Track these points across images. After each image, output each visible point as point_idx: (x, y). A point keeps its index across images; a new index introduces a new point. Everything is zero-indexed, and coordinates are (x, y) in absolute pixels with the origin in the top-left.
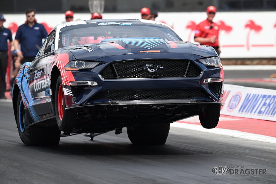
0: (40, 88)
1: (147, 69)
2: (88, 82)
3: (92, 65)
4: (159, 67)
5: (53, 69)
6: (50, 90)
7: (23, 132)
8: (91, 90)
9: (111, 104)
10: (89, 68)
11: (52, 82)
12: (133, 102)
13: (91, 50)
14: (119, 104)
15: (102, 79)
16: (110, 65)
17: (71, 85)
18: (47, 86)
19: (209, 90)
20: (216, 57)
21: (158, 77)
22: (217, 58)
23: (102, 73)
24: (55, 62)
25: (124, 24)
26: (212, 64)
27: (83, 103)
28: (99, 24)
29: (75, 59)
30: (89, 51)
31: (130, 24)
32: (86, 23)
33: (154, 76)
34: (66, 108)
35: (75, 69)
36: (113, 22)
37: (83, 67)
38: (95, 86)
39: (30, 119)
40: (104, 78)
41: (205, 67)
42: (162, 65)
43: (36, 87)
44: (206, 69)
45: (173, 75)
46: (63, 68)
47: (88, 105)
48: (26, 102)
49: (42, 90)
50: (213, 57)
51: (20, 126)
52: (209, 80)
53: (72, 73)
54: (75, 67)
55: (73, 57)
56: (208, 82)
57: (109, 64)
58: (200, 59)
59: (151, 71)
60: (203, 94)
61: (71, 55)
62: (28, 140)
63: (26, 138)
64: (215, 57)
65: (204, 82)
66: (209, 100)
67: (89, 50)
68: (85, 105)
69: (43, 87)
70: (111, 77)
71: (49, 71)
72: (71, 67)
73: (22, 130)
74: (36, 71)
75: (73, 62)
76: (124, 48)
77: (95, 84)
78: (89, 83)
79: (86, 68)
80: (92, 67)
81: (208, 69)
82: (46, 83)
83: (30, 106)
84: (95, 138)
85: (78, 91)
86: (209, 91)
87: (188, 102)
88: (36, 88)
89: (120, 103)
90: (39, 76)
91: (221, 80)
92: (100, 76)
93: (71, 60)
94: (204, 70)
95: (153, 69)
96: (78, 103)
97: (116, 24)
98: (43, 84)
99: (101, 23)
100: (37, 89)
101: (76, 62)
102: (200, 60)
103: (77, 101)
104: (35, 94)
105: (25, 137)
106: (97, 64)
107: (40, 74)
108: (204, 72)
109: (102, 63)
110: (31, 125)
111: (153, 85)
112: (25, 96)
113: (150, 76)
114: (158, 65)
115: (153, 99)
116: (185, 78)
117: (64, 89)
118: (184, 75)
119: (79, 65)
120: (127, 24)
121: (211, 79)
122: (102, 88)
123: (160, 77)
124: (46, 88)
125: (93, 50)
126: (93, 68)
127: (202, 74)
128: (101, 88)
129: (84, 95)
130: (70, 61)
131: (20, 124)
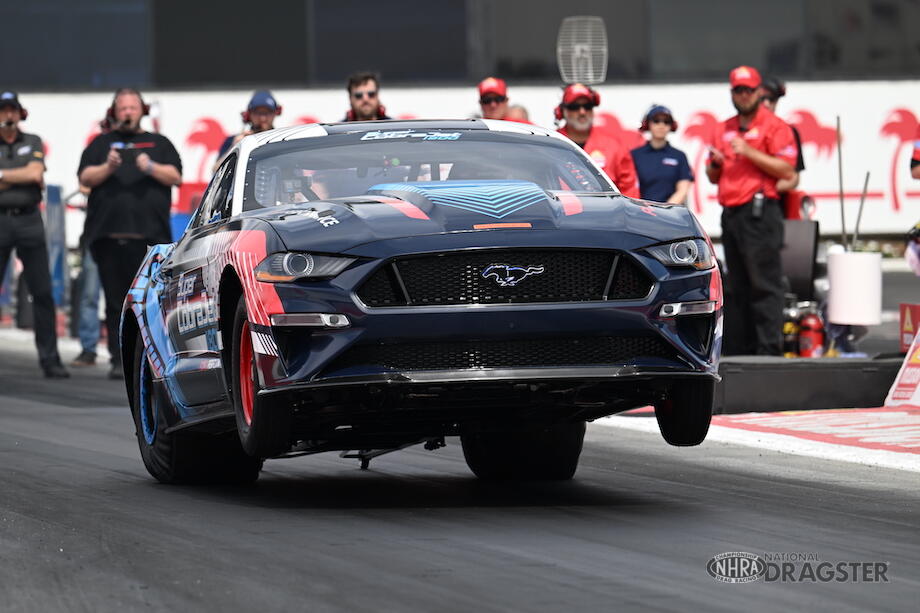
0: (192, 326)
1: (492, 279)
2: (323, 316)
3: (334, 267)
4: (529, 271)
5: (224, 275)
6: (219, 334)
7: (153, 444)
8: (332, 339)
9: (389, 381)
10: (324, 274)
11: (222, 313)
12: (452, 374)
13: (331, 223)
14: (413, 381)
15: (363, 307)
16: (386, 267)
17: (273, 324)
18: (210, 320)
19: (677, 336)
20: (699, 238)
21: (526, 301)
22: (701, 241)
23: (361, 289)
24: (230, 255)
25: (437, 135)
26: (685, 260)
27: (306, 378)
28: (364, 138)
29: (285, 250)
30: (326, 225)
31: (456, 135)
32: (326, 134)
33: (514, 297)
34: (261, 391)
35: (283, 278)
36: (407, 130)
37: (308, 270)
38: (343, 328)
39: (171, 414)
40: (368, 303)
41: (665, 270)
42: (537, 265)
43: (184, 321)
44: (668, 274)
45: (571, 295)
46: (250, 275)
47: (321, 382)
48: (158, 363)
49: (198, 331)
50: (689, 238)
51: (145, 427)
52: (677, 309)
53: (277, 289)
54: (284, 273)
55: (277, 243)
56: (674, 313)
57: (381, 263)
58: (648, 247)
59: (503, 284)
60: (658, 350)
61: (274, 234)
62: (167, 466)
63: (160, 460)
64: (694, 238)
65: (663, 313)
66: (678, 367)
67: (326, 221)
68: (315, 383)
69: (200, 323)
70: (387, 301)
71: (213, 280)
72: (273, 271)
73: (149, 440)
74: (182, 275)
75: (280, 256)
76: (425, 217)
77: (343, 321)
78: (326, 319)
79: (316, 274)
80: (332, 273)
81: (672, 274)
82: (208, 313)
83: (167, 374)
84: (374, 463)
85: (294, 341)
86: (676, 339)
87: (614, 372)
88: (181, 323)
89: (416, 377)
90: (190, 291)
91: (713, 306)
92: (356, 299)
93: (274, 250)
94: (662, 279)
95: (512, 278)
96: (295, 377)
97: (414, 135)
98: (200, 314)
99: (369, 134)
100: (186, 328)
101: (287, 257)
102: (649, 250)
103: (292, 372)
104: (180, 341)
105: (158, 457)
106: (346, 263)
107: (191, 285)
108: (662, 283)
109: (360, 261)
110: (172, 429)
111: (512, 326)
112: (153, 343)
113: (502, 297)
114: (526, 267)
115: (511, 366)
116: (605, 304)
117: (254, 334)
118: (602, 294)
119: (296, 264)
120: (446, 136)
121: (682, 306)
122: (362, 334)
123: (532, 300)
124: (209, 327)
125: (337, 222)
126: (335, 276)
127: (654, 290)
128: (358, 333)
129: (312, 353)
130: (270, 254)
131: (143, 422)
